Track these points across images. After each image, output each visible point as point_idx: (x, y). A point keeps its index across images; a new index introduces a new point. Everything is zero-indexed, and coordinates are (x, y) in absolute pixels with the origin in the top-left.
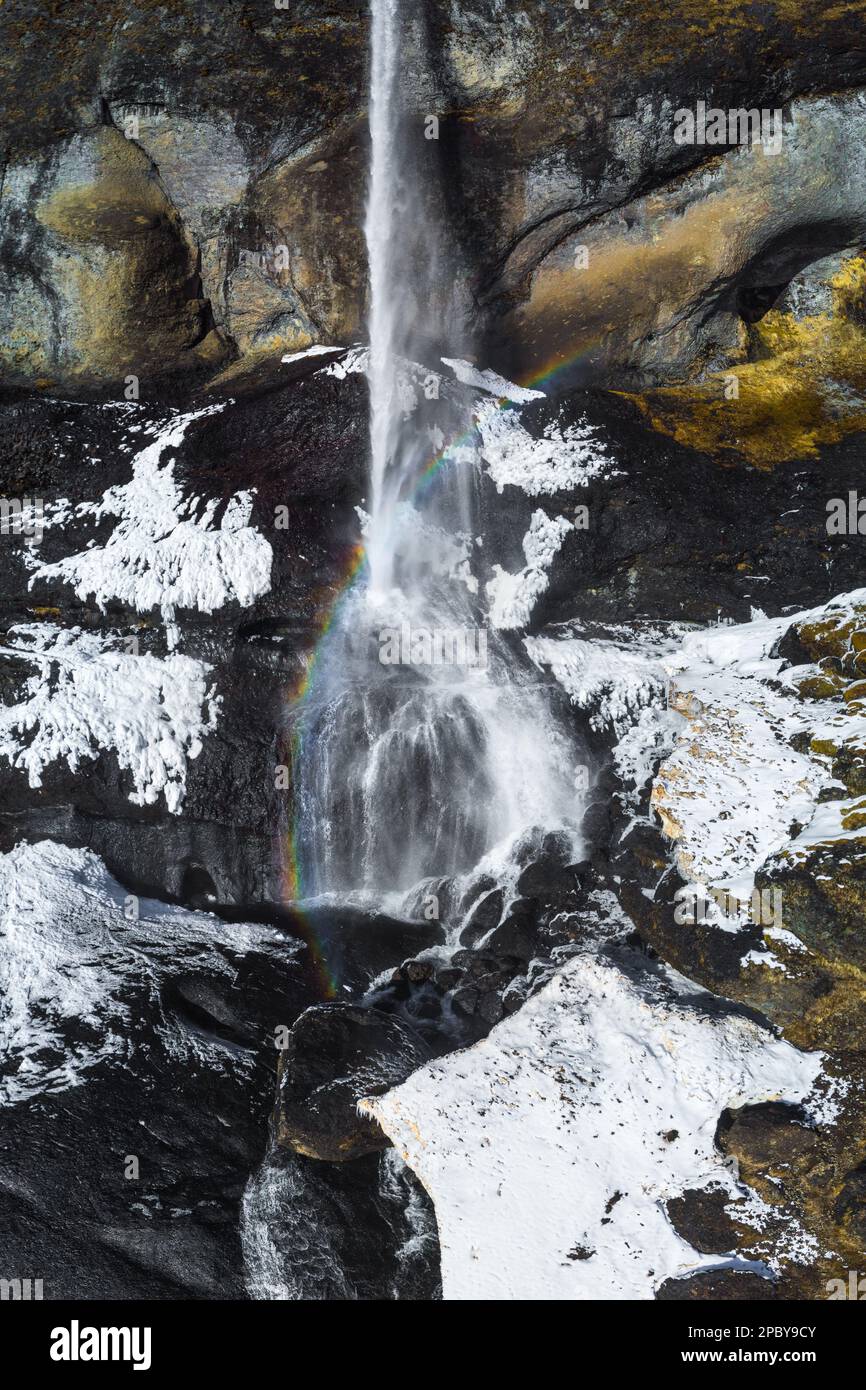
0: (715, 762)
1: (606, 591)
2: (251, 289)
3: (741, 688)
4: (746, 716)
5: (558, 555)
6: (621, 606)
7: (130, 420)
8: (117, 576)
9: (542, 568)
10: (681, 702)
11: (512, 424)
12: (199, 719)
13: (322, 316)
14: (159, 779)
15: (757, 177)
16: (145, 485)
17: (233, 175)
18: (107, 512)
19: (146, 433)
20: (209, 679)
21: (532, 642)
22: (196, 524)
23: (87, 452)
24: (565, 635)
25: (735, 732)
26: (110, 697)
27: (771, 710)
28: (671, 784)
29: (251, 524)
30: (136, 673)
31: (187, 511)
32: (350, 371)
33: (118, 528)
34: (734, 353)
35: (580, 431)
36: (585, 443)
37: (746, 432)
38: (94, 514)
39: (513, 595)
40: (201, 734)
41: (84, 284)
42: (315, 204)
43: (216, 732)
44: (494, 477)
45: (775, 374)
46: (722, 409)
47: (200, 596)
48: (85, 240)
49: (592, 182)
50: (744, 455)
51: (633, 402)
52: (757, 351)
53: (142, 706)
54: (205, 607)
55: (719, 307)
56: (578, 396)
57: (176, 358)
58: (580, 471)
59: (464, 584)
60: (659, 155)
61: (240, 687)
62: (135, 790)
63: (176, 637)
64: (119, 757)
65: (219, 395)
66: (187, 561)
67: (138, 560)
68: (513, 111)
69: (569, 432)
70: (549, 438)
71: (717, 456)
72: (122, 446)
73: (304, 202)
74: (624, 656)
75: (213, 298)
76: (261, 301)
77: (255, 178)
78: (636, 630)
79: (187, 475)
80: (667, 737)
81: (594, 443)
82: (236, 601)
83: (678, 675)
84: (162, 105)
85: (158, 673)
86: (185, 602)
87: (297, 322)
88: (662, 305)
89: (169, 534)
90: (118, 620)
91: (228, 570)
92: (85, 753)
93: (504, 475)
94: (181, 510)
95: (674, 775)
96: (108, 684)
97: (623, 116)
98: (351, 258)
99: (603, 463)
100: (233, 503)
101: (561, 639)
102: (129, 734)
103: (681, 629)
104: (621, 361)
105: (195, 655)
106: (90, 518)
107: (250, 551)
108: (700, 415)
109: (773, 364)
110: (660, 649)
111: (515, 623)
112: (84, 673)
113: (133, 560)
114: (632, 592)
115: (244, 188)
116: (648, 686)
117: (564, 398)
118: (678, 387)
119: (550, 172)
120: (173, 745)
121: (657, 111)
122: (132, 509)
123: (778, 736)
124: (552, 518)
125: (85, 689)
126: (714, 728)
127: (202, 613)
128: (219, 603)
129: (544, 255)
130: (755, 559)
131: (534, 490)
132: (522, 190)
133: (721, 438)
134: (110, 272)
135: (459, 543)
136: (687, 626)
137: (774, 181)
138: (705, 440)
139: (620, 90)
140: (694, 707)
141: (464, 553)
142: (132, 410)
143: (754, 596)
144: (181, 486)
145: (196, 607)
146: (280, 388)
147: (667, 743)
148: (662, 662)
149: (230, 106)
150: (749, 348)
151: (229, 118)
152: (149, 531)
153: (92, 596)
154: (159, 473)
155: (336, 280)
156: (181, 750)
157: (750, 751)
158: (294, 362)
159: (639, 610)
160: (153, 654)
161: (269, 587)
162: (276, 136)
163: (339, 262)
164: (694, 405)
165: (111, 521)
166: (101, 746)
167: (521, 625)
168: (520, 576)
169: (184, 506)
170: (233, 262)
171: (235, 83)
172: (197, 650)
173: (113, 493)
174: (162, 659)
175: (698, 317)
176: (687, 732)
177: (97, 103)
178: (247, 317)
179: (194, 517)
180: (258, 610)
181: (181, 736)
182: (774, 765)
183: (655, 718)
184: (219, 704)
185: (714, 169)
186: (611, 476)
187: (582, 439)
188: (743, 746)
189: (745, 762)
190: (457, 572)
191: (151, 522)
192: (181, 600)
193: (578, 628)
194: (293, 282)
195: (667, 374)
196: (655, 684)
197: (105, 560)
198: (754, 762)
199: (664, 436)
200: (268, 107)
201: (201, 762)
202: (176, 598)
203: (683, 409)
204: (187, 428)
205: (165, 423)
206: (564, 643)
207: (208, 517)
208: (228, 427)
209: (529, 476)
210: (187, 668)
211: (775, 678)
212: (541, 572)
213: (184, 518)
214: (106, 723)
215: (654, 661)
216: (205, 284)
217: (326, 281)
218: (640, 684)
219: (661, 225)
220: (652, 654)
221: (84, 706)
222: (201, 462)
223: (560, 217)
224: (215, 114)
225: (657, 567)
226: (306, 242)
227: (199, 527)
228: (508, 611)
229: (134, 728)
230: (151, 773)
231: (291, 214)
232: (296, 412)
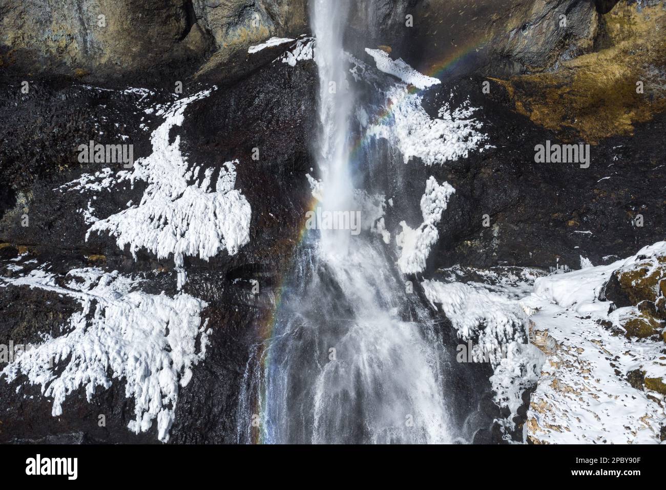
0: (573, 396)
1: (477, 242)
3: (583, 328)
4: (590, 353)
5: (445, 214)
6: (488, 255)
7: (145, 103)
8: (146, 230)
9: (434, 224)
10: (539, 339)
11: (416, 106)
12: (192, 349)
13: (275, 8)
14: (155, 406)
16: (161, 157)
18: (138, 178)
19: (157, 114)
20: (203, 315)
21: (428, 285)
22: (199, 187)
23: (118, 131)
24: (450, 279)
25: (585, 369)
26: (129, 331)
27: (608, 348)
28: (542, 416)
29: (236, 187)
30: (152, 309)
31: (192, 177)
32: (299, 59)
33: (147, 190)
34: (583, 43)
35: (464, 112)
36: (467, 122)
37: (583, 113)
38: (129, 180)
39: (414, 245)
40: (192, 364)
43: (205, 361)
44: (402, 150)
45: (612, 62)
46: (568, 93)
47: (201, 246)
50: (579, 132)
51: (504, 87)
52: (601, 41)
53: (151, 339)
54: (205, 255)
56: (464, 82)
57: (171, 49)
58: (463, 145)
59: (381, 237)
61: (226, 321)
62: (134, 418)
63: (183, 280)
64: (127, 386)
65: (205, 82)
66: (193, 218)
67: (160, 217)
69: (456, 113)
70: (442, 118)
71: (560, 133)
72: (142, 125)
74: (493, 297)
78: (499, 274)
79: (189, 149)
80: (529, 368)
81: (474, 122)
82: (226, 251)
83: (534, 314)
85: (168, 309)
86: (191, 251)
87: (257, 15)
89: (181, 195)
90: (145, 265)
91: (221, 225)
92: (100, 383)
93: (409, 150)
94: (188, 177)
95: (542, 408)
96: (130, 319)
99: (479, 138)
100: (222, 172)
101: (448, 282)
102: (138, 364)
103: (531, 274)
104: (499, 51)
105: (195, 295)
106: (126, 182)
107: (236, 210)
108: (551, 98)
109: (611, 53)
110: (518, 291)
111: (416, 269)
112: (114, 309)
113: (157, 217)
114: (495, 243)
116: (511, 322)
117: (455, 84)
118: (538, 74)
120: (170, 374)
122: (155, 176)
123: (618, 373)
124: (440, 184)
125: (112, 323)
126: (568, 364)
127: (202, 260)
128: (214, 252)
130: (581, 216)
131: (429, 161)
133: (564, 118)
135: (376, 204)
136: (535, 271)
138: (552, 120)
140: (549, 344)
141: (381, 212)
142: (145, 95)
143: (581, 248)
144: (186, 158)
145: (198, 255)
146: (249, 75)
147: (530, 375)
148: (521, 302)
150: (596, 38)
152: (168, 193)
153: (128, 246)
154: (170, 148)
156: (175, 379)
157: (599, 386)
158: (257, 53)
159: (501, 258)
160: (166, 294)
161: (248, 239)
164: (548, 90)
165: (142, 185)
166: (114, 376)
167: (420, 270)
168: (419, 230)
169: (190, 173)
172: (197, 290)
173: (140, 164)
174: (172, 298)
175: (563, 7)
176: (547, 368)
179: (197, 182)
180: (240, 258)
181: (177, 367)
182: (619, 400)
183: (519, 351)
184: (209, 336)
186: (485, 149)
187: (466, 119)
188: (592, 382)
189: (596, 397)
190: (376, 227)
191: (169, 186)
192: (188, 249)
193: (459, 272)
195: (532, 62)
196: (516, 321)
197: (138, 216)
198: (603, 398)
199: (523, 116)
201: (190, 390)
202: (185, 248)
204: (186, 110)
205: (170, 106)
206: (449, 285)
207: (206, 182)
208: (214, 109)
209: (426, 149)
210: (189, 305)
211: (607, 319)
212: (433, 227)
213: (190, 183)
214: (122, 354)
215: (514, 301)
218: (505, 320)
220: (512, 295)
221: (109, 339)
222: (198, 139)
225: (512, 223)
227: (201, 190)
228: (411, 259)
229: (142, 359)
230: (150, 400)
232: (262, 96)
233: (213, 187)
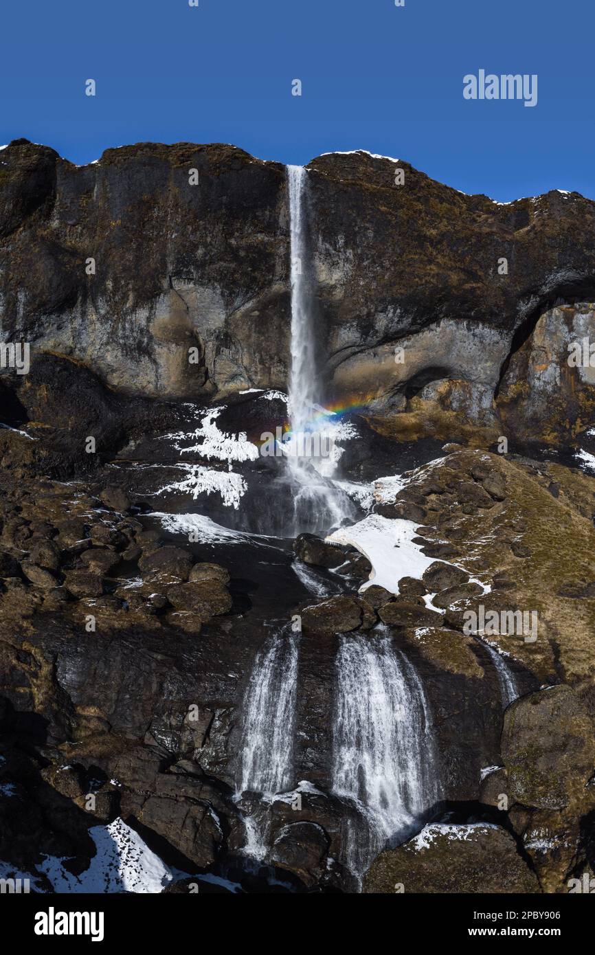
2: (225, 364)
7: (194, 409)
8: (213, 451)
12: (242, 487)
13: (254, 377)
14: (232, 500)
15: (422, 346)
16: (209, 429)
17: (219, 314)
18: (199, 435)
19: (202, 414)
20: (243, 479)
29: (248, 440)
31: (226, 436)
33: (205, 439)
34: (401, 409)
35: (348, 425)
36: (350, 428)
37: (398, 432)
38: (196, 436)
40: (243, 491)
41: (168, 360)
42: (253, 330)
43: (248, 491)
45: (412, 417)
46: (393, 425)
47: (239, 457)
48: (168, 341)
49: (364, 336)
50: (396, 438)
51: (365, 419)
52: (408, 409)
54: (241, 460)
55: (399, 391)
56: (347, 415)
57: (199, 390)
58: (348, 435)
60: (391, 330)
61: (252, 482)
62: (225, 502)
63: (232, 468)
64: (221, 493)
65: (221, 403)
66: (232, 448)
67: (217, 447)
68: (338, 298)
69: (345, 424)
70: (338, 425)
71: (388, 437)
72: (195, 417)
73: (249, 328)
75: (209, 367)
76: (228, 370)
77: (229, 316)
79: (221, 427)
81: (353, 428)
82: (249, 459)
84: (192, 279)
85: (228, 476)
86: (235, 459)
87: (242, 379)
88: (380, 388)
89: (224, 441)
90: (214, 462)
91: (246, 451)
92: (212, 491)
97: (382, 312)
98: (267, 355)
99: (355, 434)
100: (240, 435)
101: (343, 481)
102: (224, 488)
104: (363, 406)
105: (238, 473)
107: (250, 448)
108: (386, 426)
109: (412, 414)
113: (215, 447)
115: (224, 320)
117: (343, 415)
118: (380, 417)
119: (350, 329)
121: (394, 313)
122: (207, 435)
124: (338, 447)
127: (240, 462)
128: (245, 459)
129: (341, 362)
132: (337, 335)
133: (391, 433)
134: (178, 354)
137: (427, 349)
139: (383, 300)
142: (193, 406)
144: (221, 430)
145: (238, 460)
146: (244, 402)
149: (220, 281)
150: (406, 408)
151: (219, 287)
152: (217, 440)
154: (212, 426)
155: (260, 364)
156: (238, 494)
158: (244, 394)
160: (225, 472)
161: (258, 456)
162: (237, 296)
163: (261, 356)
164: (384, 423)
165: (202, 438)
166: (217, 490)
169: (224, 435)
170: (218, 352)
171: (221, 269)
172: (238, 471)
173: (198, 430)
175: (391, 394)
177: (168, 278)
178: (222, 375)
179: (229, 438)
180: (256, 463)
181: (237, 491)
184: (247, 485)
185: (409, 340)
186: (358, 438)
191: (215, 438)
192: (234, 457)
194: (242, 362)
195: (377, 412)
197: (206, 447)
200: (234, 282)
201: (244, 498)
202: (232, 457)
203: (382, 424)
204: (217, 412)
205: (208, 411)
207: (233, 438)
208: (230, 414)
210: (236, 476)
213: (226, 438)
214: (217, 485)
216: (206, 361)
217: (256, 363)
219: (386, 357)
222: (224, 424)
223: (350, 349)
224: (213, 285)
226: (249, 346)
230: (230, 498)
231: (243, 334)
232: (254, 410)
233: (237, 439)
